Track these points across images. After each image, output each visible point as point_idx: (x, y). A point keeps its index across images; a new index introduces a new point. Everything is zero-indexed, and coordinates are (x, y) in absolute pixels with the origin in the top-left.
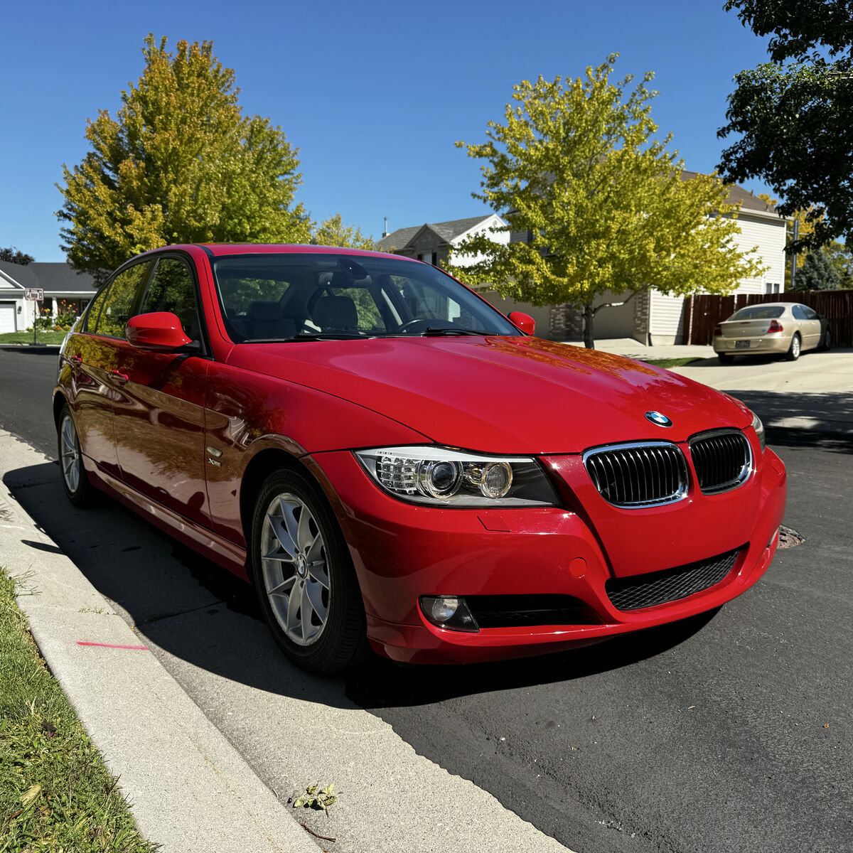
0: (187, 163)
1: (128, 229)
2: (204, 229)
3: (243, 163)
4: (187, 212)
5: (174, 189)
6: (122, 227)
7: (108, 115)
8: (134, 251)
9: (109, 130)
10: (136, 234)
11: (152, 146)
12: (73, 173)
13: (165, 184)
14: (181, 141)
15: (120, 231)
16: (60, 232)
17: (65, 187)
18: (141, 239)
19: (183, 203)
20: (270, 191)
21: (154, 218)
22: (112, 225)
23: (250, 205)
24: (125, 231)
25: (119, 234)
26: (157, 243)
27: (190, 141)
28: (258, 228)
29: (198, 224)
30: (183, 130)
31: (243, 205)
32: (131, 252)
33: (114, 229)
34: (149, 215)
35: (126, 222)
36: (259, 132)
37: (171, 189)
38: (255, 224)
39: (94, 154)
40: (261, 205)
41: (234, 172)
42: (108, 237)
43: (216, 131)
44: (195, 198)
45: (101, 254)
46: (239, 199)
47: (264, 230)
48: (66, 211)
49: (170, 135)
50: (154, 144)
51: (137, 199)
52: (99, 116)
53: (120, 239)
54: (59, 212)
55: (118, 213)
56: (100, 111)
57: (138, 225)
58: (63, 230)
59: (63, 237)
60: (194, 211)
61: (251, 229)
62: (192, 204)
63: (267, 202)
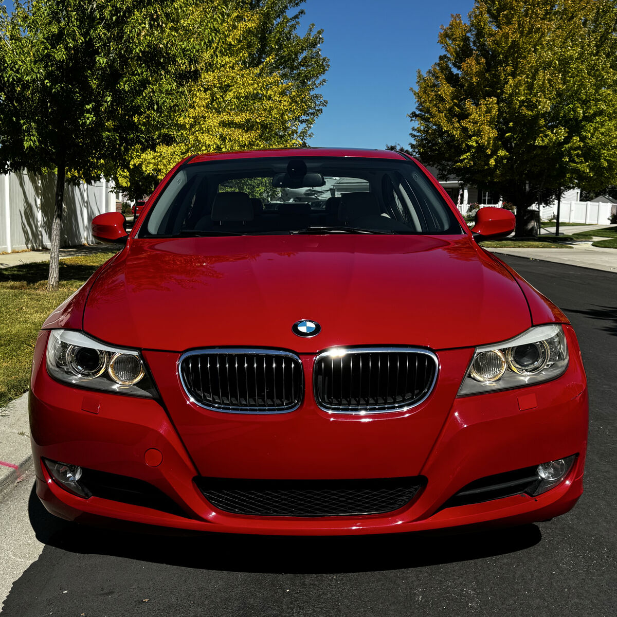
0: (526, 54)
1: (464, 123)
2: (536, 118)
3: (582, 47)
4: (520, 102)
5: (511, 81)
6: (459, 122)
7: (459, 18)
8: (470, 143)
9: (458, 33)
10: (470, 126)
11: (494, 41)
12: (425, 75)
13: (503, 78)
14: (522, 33)
15: (457, 125)
16: (411, 131)
17: (417, 89)
18: (474, 131)
19: (518, 94)
20: (608, 73)
21: (489, 111)
22: (449, 121)
23: (584, 89)
24: (461, 126)
25: (456, 128)
26: (488, 134)
27: (530, 32)
28: (592, 112)
29: (530, 113)
30: (523, 23)
31: (578, 90)
32: (467, 145)
33: (452, 123)
34: (484, 108)
35: (464, 116)
36: (605, 12)
37: (508, 81)
38: (589, 107)
39: (445, 56)
40: (598, 87)
41: (571, 57)
42: (447, 132)
43: (561, 18)
44: (530, 87)
45: (440, 148)
46: (574, 84)
47: (601, 113)
48: (418, 112)
49: (510, 29)
50: (496, 40)
51: (475, 94)
52: (450, 20)
53: (457, 133)
54: (412, 113)
55: (457, 109)
56: (452, 16)
57: (474, 119)
58: (413, 129)
59: (414, 136)
60: (529, 101)
61: (584, 113)
62: (527, 94)
63: (606, 83)
